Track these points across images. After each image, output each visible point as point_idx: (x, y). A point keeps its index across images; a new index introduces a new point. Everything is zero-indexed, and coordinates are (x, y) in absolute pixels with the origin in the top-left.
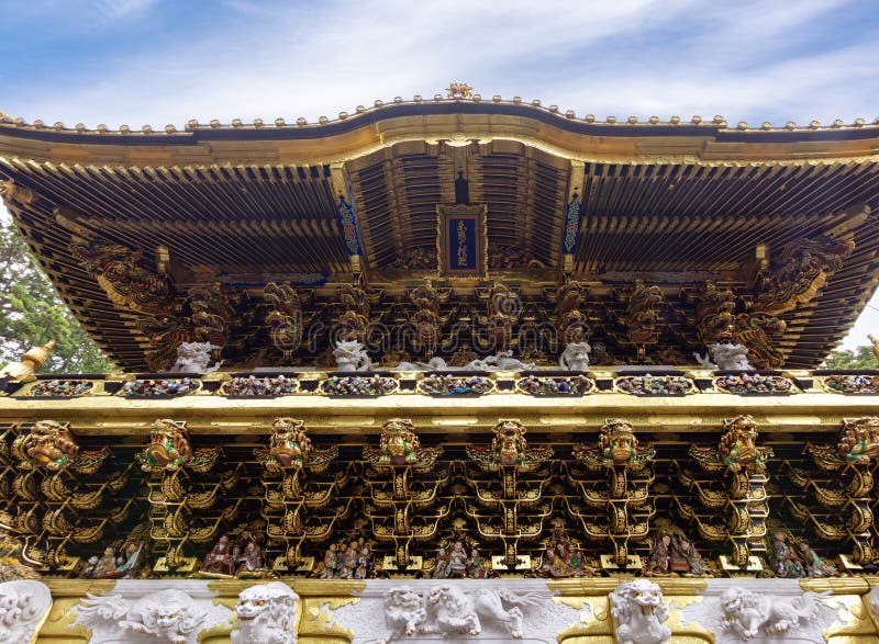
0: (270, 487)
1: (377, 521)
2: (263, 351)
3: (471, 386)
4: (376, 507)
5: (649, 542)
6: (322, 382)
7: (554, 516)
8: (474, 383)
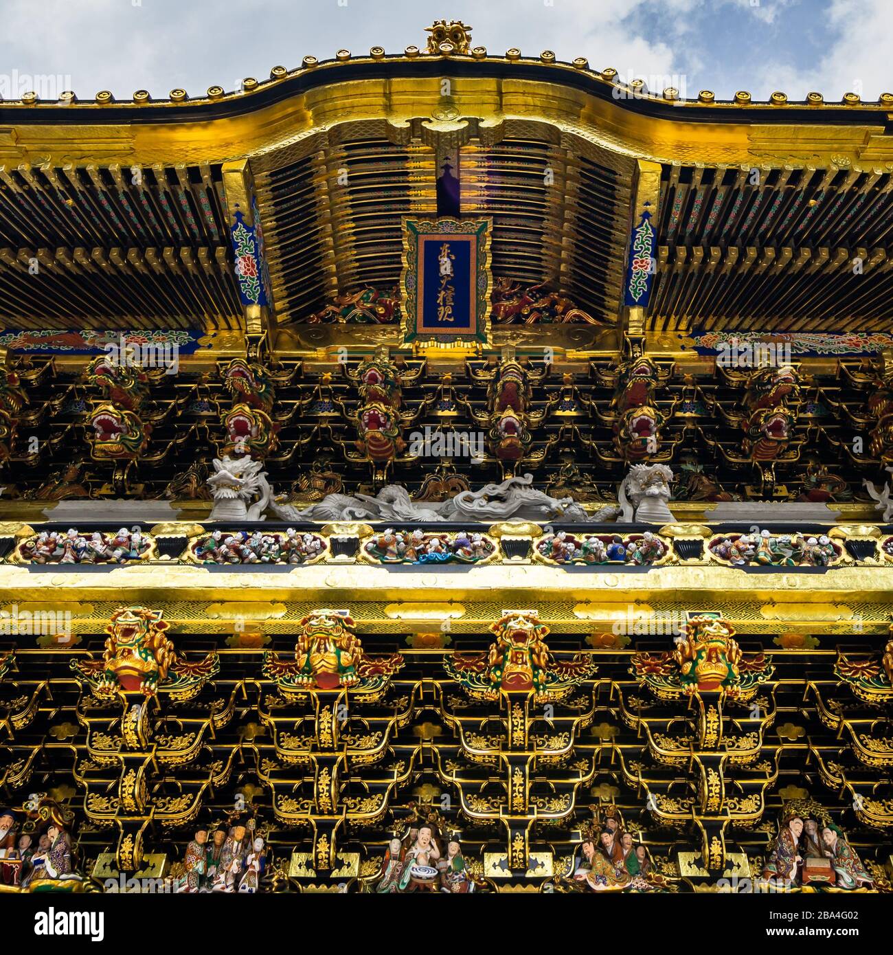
0: (95, 727)
1: (281, 789)
2: (73, 468)
3: (455, 549)
4: (280, 763)
5: (767, 829)
6: (194, 541)
7: (597, 782)
8: (460, 545)
